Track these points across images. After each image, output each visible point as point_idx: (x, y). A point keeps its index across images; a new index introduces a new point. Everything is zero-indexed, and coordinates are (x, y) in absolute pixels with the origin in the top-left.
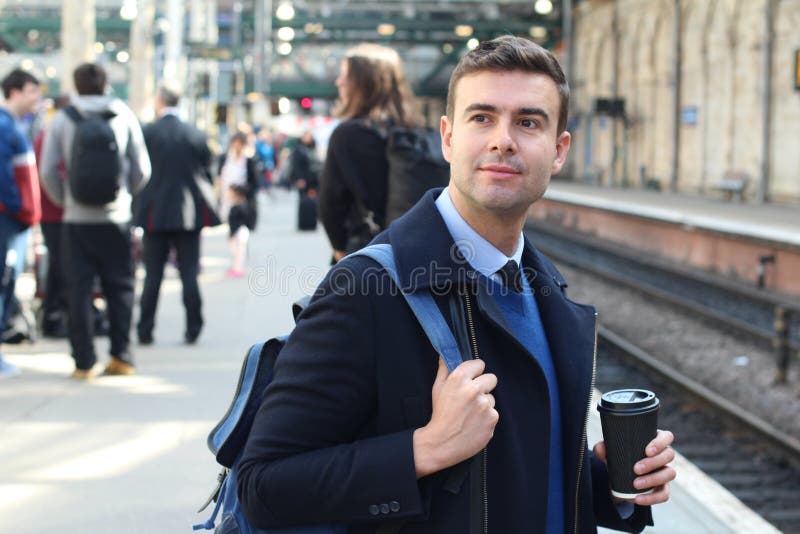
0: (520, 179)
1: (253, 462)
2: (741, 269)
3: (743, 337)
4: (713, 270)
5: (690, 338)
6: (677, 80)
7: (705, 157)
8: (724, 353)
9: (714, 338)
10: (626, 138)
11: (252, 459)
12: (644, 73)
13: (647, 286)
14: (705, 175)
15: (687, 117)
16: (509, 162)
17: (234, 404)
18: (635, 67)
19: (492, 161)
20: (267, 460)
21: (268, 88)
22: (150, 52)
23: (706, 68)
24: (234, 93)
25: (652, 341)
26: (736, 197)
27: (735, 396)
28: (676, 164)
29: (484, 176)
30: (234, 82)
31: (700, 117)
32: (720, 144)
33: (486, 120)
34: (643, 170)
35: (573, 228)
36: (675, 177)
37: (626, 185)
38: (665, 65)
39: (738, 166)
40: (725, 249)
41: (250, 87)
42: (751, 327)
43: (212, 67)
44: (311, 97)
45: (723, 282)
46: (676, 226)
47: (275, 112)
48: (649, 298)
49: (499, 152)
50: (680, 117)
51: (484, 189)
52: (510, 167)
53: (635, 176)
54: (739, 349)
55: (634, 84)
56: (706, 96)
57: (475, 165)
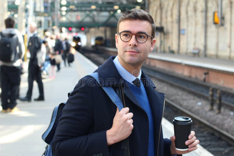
0: (139, 54)
1: (57, 142)
2: (199, 77)
3: (200, 96)
4: (190, 77)
5: (184, 97)
6: (179, 21)
7: (187, 44)
8: (194, 102)
9: (191, 97)
10: (164, 38)
11: (57, 141)
12: (169, 19)
13: (171, 82)
14: (187, 49)
15: (182, 32)
16: (135, 49)
17: (50, 125)
18: (166, 17)
19: (130, 49)
20: (61, 141)
21: (59, 25)
22: (24, 14)
23: (187, 17)
24: (49, 26)
25: (173, 98)
26: (197, 55)
27: (198, 114)
28: (179, 46)
29: (127, 53)
30: (49, 23)
31: (186, 32)
32: (192, 40)
33: (128, 36)
34: (169, 48)
35: (149, 65)
36: (179, 50)
37: (164, 52)
38: (175, 17)
39: (197, 46)
40: (194, 70)
41: (53, 24)
42: (202, 94)
43: (42, 19)
44: (71, 27)
45: (193, 80)
46: (179, 64)
47: (61, 32)
48: (172, 85)
49: (131, 46)
50: (180, 32)
51: (128, 58)
52: (135, 51)
53: (167, 50)
54: (199, 100)
55: (166, 23)
56: (188, 26)
57: (124, 50)
